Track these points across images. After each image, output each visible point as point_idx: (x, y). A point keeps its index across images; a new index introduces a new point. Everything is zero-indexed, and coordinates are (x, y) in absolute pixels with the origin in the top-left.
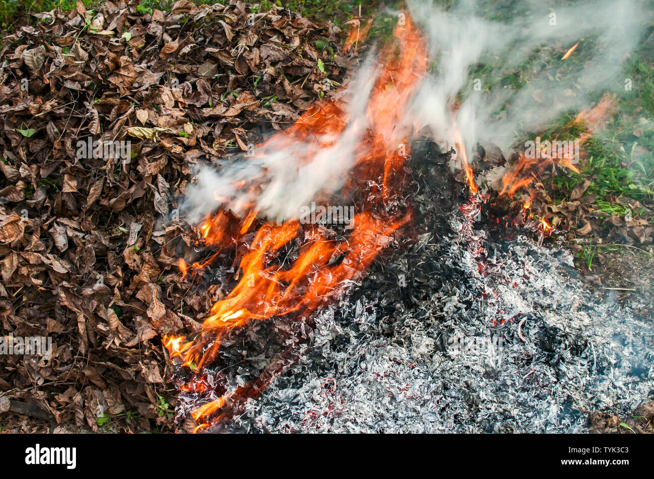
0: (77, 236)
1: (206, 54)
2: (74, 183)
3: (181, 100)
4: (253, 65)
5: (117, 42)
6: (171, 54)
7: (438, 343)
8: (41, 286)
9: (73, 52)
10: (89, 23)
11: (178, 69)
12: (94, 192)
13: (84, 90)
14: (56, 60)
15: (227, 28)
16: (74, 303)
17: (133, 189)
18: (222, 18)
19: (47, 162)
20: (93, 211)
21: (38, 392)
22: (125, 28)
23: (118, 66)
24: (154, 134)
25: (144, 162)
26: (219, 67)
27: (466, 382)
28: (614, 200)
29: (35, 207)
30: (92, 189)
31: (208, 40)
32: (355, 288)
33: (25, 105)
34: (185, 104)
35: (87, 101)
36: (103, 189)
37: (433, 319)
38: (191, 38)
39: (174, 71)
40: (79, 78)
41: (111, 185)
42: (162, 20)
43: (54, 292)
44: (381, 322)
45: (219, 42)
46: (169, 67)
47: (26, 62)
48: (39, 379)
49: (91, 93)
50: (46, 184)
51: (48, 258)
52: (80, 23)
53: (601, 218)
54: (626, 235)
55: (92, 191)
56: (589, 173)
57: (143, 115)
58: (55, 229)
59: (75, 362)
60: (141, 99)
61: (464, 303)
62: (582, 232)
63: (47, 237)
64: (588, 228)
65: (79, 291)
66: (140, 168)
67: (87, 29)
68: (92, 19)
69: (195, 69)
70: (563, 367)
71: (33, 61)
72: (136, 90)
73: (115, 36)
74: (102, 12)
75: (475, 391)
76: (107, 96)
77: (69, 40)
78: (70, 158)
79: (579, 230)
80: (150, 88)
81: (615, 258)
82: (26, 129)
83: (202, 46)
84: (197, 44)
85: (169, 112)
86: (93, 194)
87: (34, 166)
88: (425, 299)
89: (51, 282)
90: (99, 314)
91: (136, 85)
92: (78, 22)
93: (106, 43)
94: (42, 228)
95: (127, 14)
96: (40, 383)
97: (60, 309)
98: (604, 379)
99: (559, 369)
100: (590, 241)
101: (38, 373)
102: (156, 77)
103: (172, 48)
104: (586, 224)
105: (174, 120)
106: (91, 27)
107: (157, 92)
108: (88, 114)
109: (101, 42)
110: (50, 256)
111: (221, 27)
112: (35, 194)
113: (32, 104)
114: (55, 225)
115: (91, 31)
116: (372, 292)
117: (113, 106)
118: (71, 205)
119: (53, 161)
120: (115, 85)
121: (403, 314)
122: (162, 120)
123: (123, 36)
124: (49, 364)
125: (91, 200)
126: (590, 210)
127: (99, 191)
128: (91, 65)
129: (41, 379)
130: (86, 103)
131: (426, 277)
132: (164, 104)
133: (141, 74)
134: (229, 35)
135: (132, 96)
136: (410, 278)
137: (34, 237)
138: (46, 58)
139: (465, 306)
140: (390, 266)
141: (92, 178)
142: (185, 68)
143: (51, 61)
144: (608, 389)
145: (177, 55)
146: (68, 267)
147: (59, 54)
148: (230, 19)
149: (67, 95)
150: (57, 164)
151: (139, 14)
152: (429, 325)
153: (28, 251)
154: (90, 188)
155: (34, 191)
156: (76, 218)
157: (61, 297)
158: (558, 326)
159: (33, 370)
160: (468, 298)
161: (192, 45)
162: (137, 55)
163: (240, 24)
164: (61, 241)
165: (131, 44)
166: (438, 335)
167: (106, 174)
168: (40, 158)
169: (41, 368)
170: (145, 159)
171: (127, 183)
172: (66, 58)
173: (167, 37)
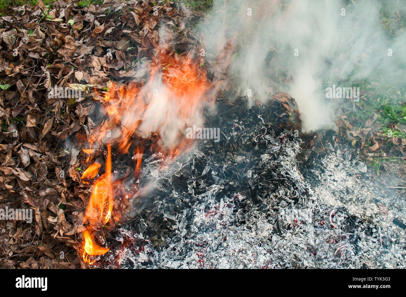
0: (36, 156)
1: (122, 34)
2: (34, 121)
3: (105, 65)
4: (154, 42)
5: (65, 26)
6: (99, 33)
7: (276, 227)
8: (12, 189)
9: (35, 33)
10: (46, 13)
11: (104, 44)
12: (47, 127)
13: (41, 58)
14: (23, 39)
15: (136, 17)
16: (33, 201)
17: (72, 126)
18: (132, 10)
19: (17, 106)
20: (47, 139)
21: (9, 261)
22: (70, 17)
23: (63, 43)
24: (87, 88)
25: (79, 107)
26: (131, 42)
27: (295, 255)
28: (394, 127)
29: (9, 136)
30: (46, 124)
31: (123, 24)
32: (219, 190)
33: (3, 69)
34: (107, 68)
35: (43, 66)
36: (53, 125)
37: (272, 211)
38: (112, 23)
39: (101, 45)
40: (39, 50)
41: (58, 122)
42: (95, 11)
43: (21, 193)
44: (237, 213)
45: (131, 26)
46: (98, 42)
47: (4, 40)
48: (10, 252)
49: (46, 60)
50: (17, 121)
51: (17, 171)
52: (41, 14)
53: (386, 139)
54: (402, 151)
55: (45, 126)
56: (377, 109)
57: (79, 75)
58: (22, 151)
59: (33, 241)
60: (78, 64)
61: (293, 199)
62: (373, 149)
63: (16, 156)
64: (377, 146)
65: (37, 193)
66: (77, 111)
67: (45, 18)
68: (48, 11)
69: (115, 44)
70: (360, 244)
71: (9, 39)
72: (75, 58)
73: (64, 22)
74: (55, 6)
75: (300, 261)
76: (57, 63)
77: (33, 25)
78: (32, 104)
79: (370, 148)
80: (85, 57)
81: (395, 166)
82: (3, 84)
83: (120, 28)
84: (116, 27)
85: (97, 74)
86: (46, 128)
87: (8, 109)
88: (266, 197)
89: (19, 187)
90: (50, 208)
91: (76, 55)
92: (39, 13)
93: (57, 27)
94: (13, 151)
95: (71, 8)
96: (11, 254)
97: (24, 205)
98: (387, 252)
99: (357, 246)
100: (378, 155)
101: (9, 248)
102: (89, 49)
103: (100, 30)
104: (375, 143)
105: (100, 79)
106: (48, 16)
107: (89, 60)
108: (43, 75)
109: (54, 26)
110: (18, 169)
111: (132, 16)
112: (9, 128)
113: (7, 68)
114: (22, 148)
115: (48, 19)
116: (231, 193)
117: (59, 69)
118: (32, 135)
119: (20, 105)
120: (61, 55)
121: (251, 208)
122: (92, 79)
123: (69, 22)
124: (16, 242)
125: (45, 132)
126: (378, 134)
127: (50, 126)
128: (47, 42)
129: (11, 252)
130: (42, 67)
131: (268, 182)
132: (94, 68)
133: (79, 47)
134: (137, 21)
135: (73, 62)
136: (257, 183)
137: (7, 157)
138: (17, 37)
139: (294, 201)
140: (243, 175)
141: (46, 117)
142: (108, 43)
143: (20, 39)
144: (391, 258)
145: (103, 34)
146: (30, 176)
147: (25, 35)
148: (138, 11)
149: (31, 61)
150: (23, 108)
151: (80, 7)
152: (269, 215)
153: (3, 166)
154: (44, 124)
155: (8, 126)
156: (36, 144)
157: (25, 198)
158: (357, 215)
159: (6, 246)
160: (296, 196)
161: (113, 28)
162: (77, 34)
163: (145, 14)
164: (25, 159)
165: (74, 27)
166: (275, 221)
167: (55, 115)
168: (13, 104)
169: (11, 245)
170: (81, 105)
171: (68, 121)
172: (30, 37)
173: (97, 23)
